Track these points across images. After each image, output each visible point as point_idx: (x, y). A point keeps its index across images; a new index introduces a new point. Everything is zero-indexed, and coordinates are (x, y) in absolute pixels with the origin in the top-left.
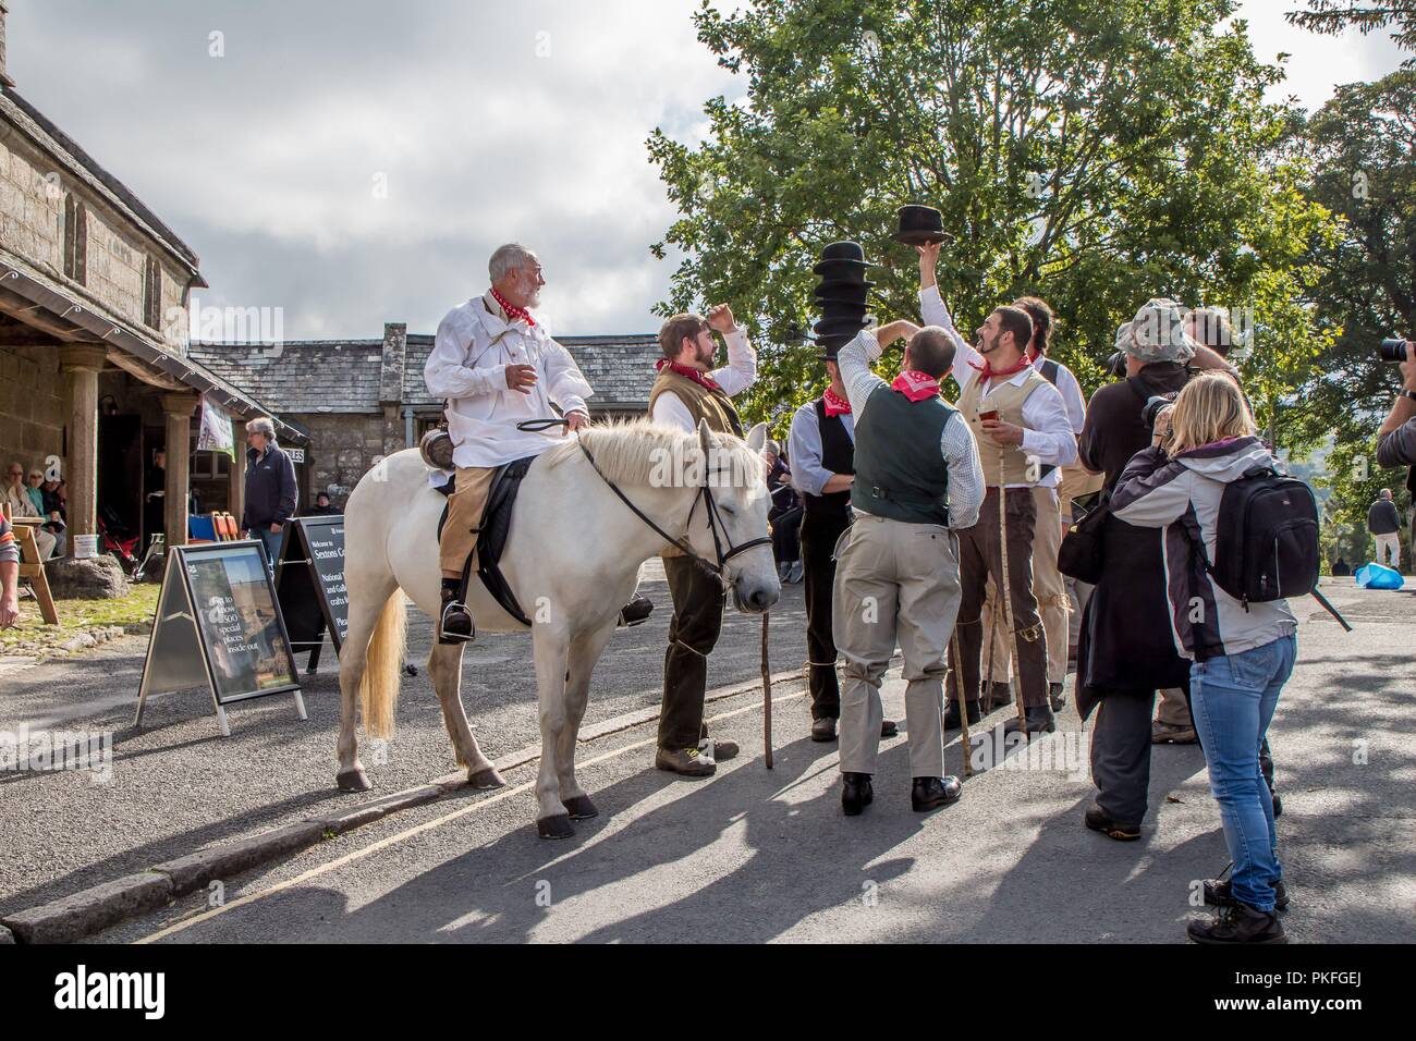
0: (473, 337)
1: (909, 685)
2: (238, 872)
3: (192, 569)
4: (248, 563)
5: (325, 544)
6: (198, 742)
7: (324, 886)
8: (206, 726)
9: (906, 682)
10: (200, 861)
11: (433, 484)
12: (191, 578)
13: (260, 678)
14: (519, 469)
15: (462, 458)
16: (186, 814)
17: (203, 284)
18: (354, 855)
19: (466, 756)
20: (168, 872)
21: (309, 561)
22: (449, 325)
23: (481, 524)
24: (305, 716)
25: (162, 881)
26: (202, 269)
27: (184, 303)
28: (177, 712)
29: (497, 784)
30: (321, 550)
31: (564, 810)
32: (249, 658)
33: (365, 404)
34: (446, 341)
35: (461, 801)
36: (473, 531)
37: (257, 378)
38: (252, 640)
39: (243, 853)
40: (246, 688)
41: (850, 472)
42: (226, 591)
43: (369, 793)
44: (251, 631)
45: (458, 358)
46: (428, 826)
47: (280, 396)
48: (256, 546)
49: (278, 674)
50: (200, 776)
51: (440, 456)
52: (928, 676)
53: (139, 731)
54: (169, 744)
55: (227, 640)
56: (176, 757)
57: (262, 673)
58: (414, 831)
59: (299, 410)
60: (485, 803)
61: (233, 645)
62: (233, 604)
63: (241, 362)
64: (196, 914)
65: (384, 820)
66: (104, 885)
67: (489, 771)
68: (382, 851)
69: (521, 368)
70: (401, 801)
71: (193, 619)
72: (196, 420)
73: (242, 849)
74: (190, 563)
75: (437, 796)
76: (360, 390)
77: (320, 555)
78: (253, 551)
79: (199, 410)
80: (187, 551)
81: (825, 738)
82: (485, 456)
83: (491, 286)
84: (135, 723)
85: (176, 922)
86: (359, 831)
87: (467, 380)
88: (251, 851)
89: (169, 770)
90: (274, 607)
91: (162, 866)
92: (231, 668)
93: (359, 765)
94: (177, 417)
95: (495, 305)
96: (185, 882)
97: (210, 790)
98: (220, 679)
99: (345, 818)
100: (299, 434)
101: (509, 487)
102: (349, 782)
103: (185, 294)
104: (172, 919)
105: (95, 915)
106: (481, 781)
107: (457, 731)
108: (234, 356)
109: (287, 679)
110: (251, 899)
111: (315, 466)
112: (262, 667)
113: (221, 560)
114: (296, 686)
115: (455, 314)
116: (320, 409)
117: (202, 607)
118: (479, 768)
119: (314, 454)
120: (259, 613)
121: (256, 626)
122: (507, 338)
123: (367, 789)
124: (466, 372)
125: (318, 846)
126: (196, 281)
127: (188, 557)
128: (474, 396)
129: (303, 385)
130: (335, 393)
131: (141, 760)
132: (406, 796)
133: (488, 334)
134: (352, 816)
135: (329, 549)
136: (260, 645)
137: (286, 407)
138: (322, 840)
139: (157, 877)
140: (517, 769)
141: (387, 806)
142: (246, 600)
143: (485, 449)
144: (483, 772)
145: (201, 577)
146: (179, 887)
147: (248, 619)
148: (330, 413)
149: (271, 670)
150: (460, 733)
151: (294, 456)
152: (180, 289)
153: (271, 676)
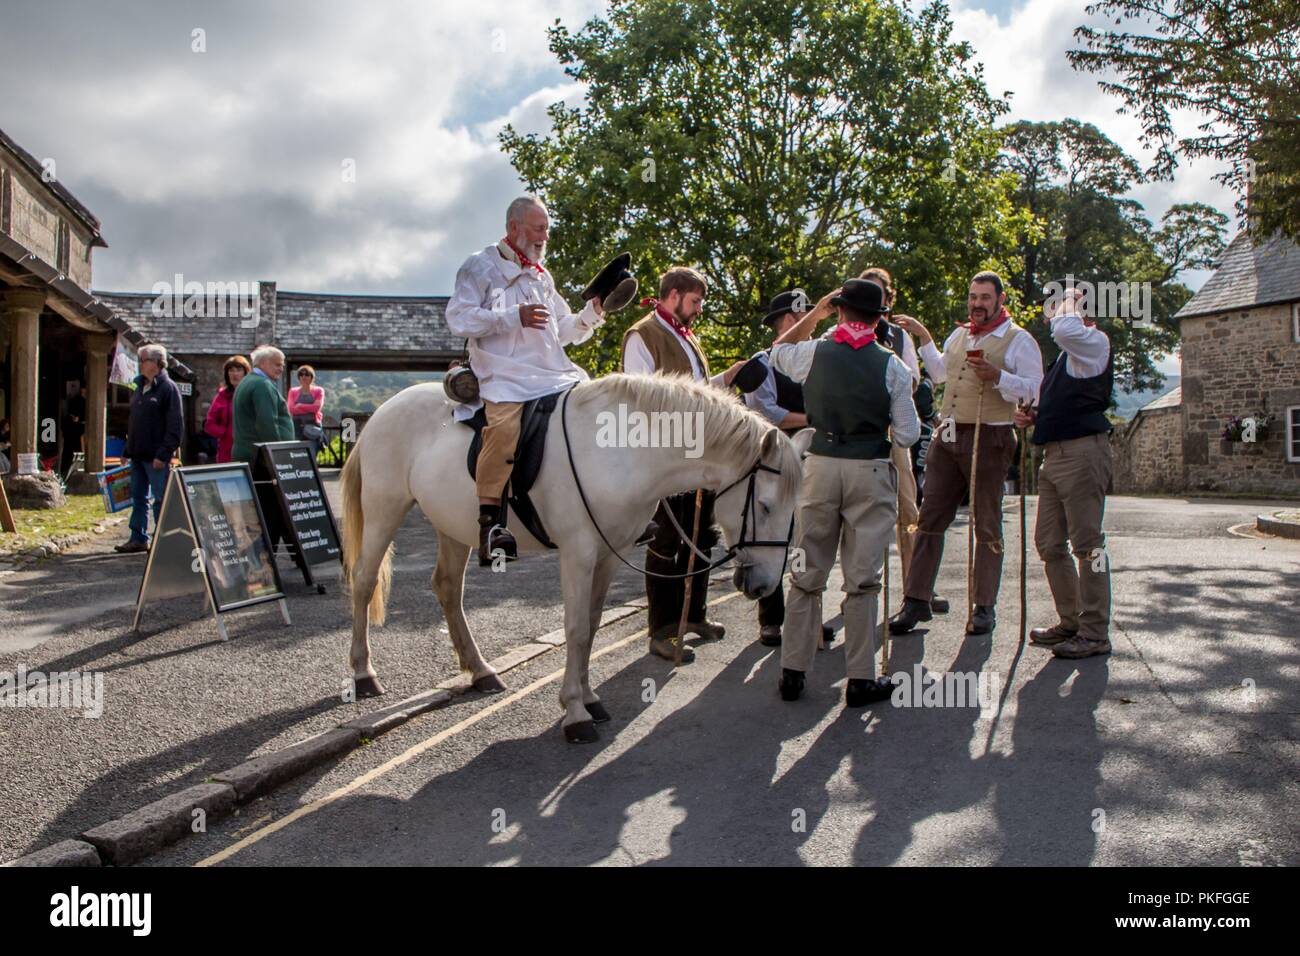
0: (489, 280)
1: (847, 599)
2: (291, 779)
3: (191, 489)
4: (238, 484)
5: (286, 467)
6: (202, 646)
7: (381, 792)
8: (202, 630)
9: (844, 595)
10: (257, 770)
11: (458, 417)
12: (191, 497)
13: (251, 588)
14: (548, 404)
15: (492, 393)
16: (219, 719)
17: (103, 244)
18: (397, 760)
19: (470, 662)
20: (230, 783)
21: (275, 481)
22: (466, 270)
23: (516, 454)
24: (289, 622)
25: (228, 791)
26: (103, 232)
27: (87, 259)
28: (166, 617)
29: (500, 688)
30: (283, 471)
31: (589, 717)
32: (242, 570)
33: (243, 347)
34: (465, 285)
35: (474, 704)
36: (509, 462)
37: (150, 324)
38: (243, 554)
39: (294, 762)
40: (240, 597)
41: (801, 410)
42: (220, 509)
43: (384, 697)
44: (242, 545)
45: (477, 300)
46: (454, 730)
47: (171, 339)
48: (243, 468)
49: (266, 584)
50: (218, 681)
51: (465, 390)
52: (863, 591)
53: (139, 636)
54: (173, 649)
55: (223, 554)
56: (189, 662)
57: (252, 583)
58: (442, 736)
59: (187, 351)
60: (496, 707)
61: (228, 558)
62: (226, 521)
63: (137, 310)
64: (266, 823)
65: (409, 724)
66: (172, 797)
67: (491, 677)
68: (422, 756)
69: (533, 307)
70: (420, 707)
71: (193, 535)
72: (111, 358)
73: (293, 757)
74: (190, 484)
75: (448, 701)
76: (238, 336)
77: (283, 477)
78: (240, 474)
79: (114, 349)
80: (186, 473)
81: (771, 641)
82: (515, 391)
83: (505, 235)
84: (133, 628)
85: (249, 832)
86: (390, 736)
87: (485, 321)
88: (301, 760)
89: (185, 674)
90: (260, 523)
91: (221, 776)
92: (227, 579)
93: (372, 671)
94: (96, 354)
95: (510, 252)
96: (247, 791)
97: (232, 695)
98: (218, 589)
99: (377, 724)
100: (190, 371)
101: (541, 420)
102: (365, 688)
103: (88, 251)
104: (242, 830)
105: (170, 828)
106: (485, 686)
107: (460, 640)
108: (130, 305)
109: (273, 588)
110: (314, 807)
111: (200, 398)
112: (252, 578)
113: (215, 481)
114: (280, 594)
115: (473, 261)
116: (205, 351)
117: (201, 524)
118: (482, 674)
119: (199, 388)
120: (248, 529)
121: (245, 540)
122: (521, 281)
123: (380, 694)
124: (484, 313)
125: (357, 751)
126: (98, 242)
127: (188, 479)
128: (492, 335)
129: (190, 331)
130: (218, 338)
131: (155, 665)
132: (422, 701)
133: (504, 276)
134: (382, 722)
135: (289, 471)
136: (250, 558)
137: (176, 349)
138: (358, 745)
139: (221, 788)
140: (510, 673)
141: (409, 711)
142: (237, 518)
143: (515, 385)
144: (484, 678)
145: (199, 496)
146: (241, 796)
147: (239, 535)
148: (213, 355)
149: (259, 581)
150: (464, 642)
151: (184, 389)
152: (85, 248)
153: (260, 586)
